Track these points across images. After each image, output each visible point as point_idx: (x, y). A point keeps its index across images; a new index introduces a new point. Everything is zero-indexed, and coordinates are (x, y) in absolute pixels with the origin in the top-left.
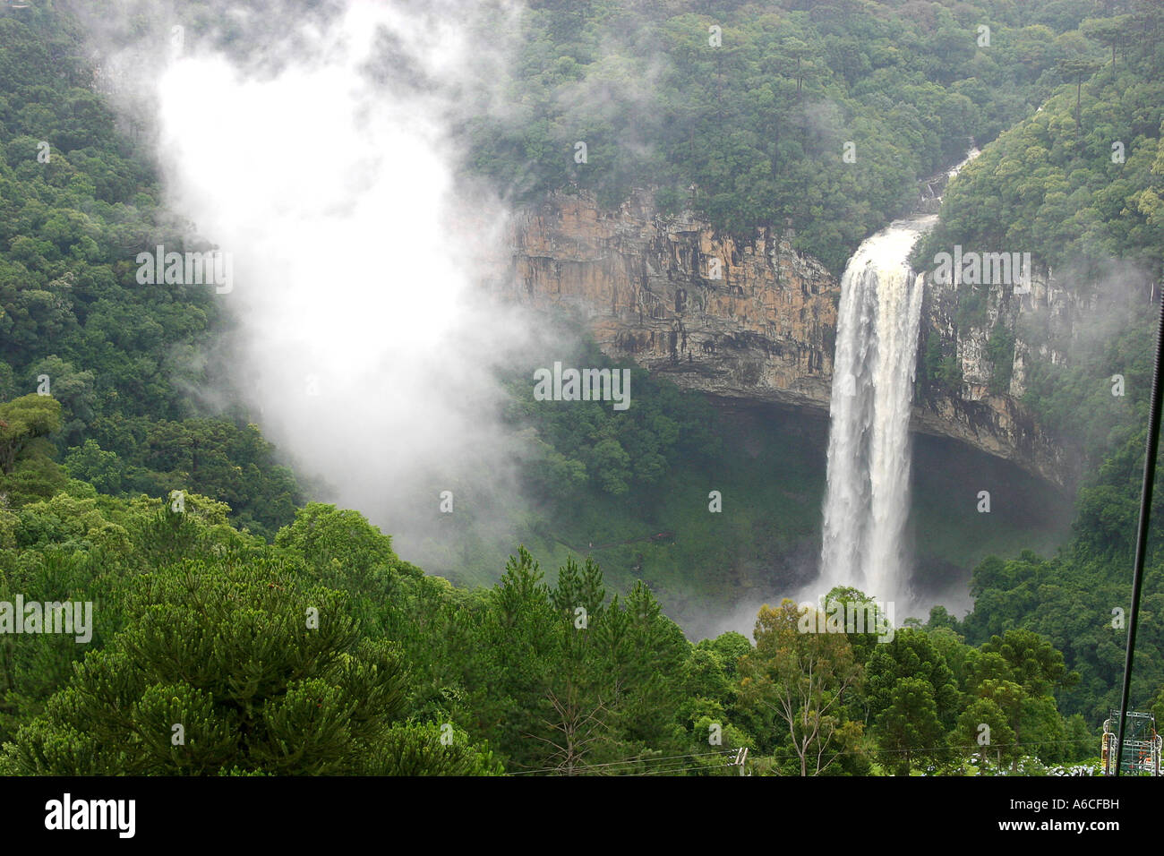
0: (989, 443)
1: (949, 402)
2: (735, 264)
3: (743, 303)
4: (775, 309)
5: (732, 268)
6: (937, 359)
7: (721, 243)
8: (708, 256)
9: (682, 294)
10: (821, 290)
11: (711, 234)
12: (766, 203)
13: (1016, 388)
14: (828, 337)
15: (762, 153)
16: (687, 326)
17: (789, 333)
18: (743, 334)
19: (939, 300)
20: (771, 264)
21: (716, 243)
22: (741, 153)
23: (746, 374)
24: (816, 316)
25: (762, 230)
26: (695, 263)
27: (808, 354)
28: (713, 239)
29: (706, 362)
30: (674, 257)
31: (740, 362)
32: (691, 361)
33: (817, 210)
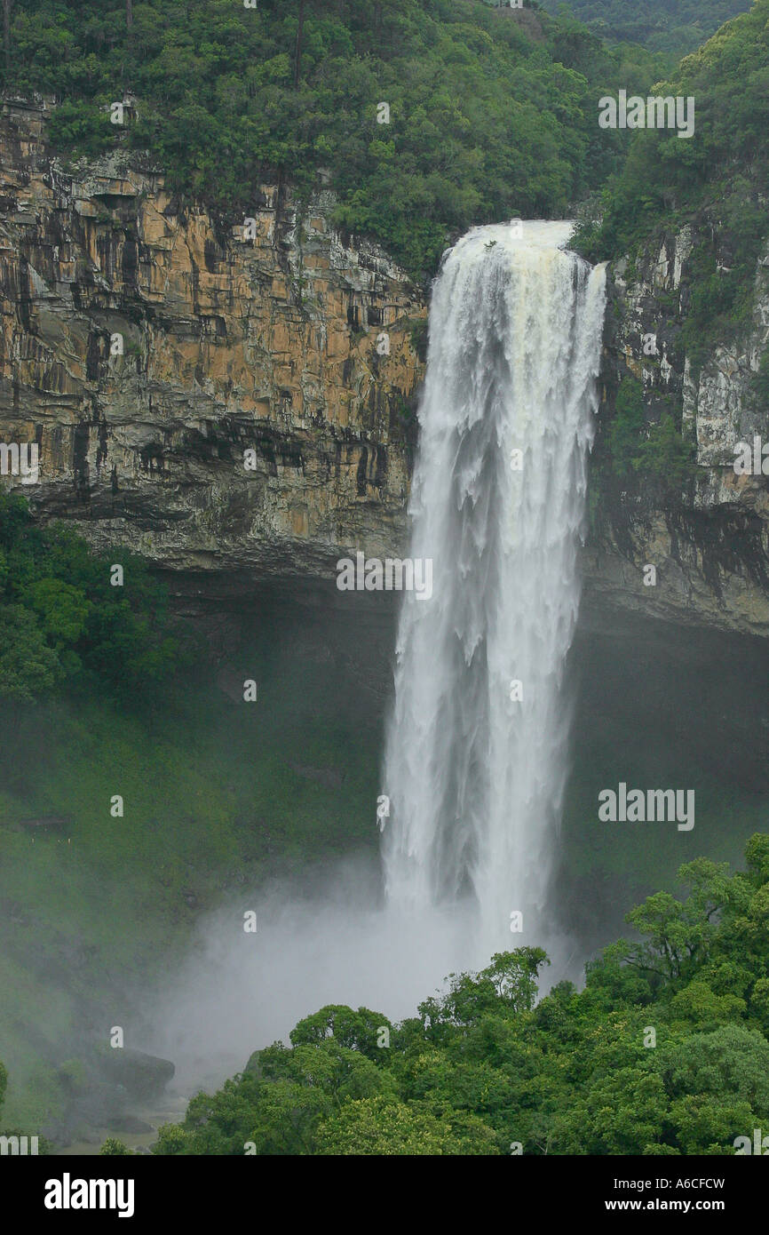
0: (747, 609)
1: (660, 525)
2: (212, 269)
3: (226, 355)
4: (292, 363)
5: (205, 276)
7: (184, 223)
8: (157, 250)
9: (101, 343)
10: (388, 317)
11: (163, 203)
12: (279, 133)
16: (109, 411)
17: (320, 412)
18: (223, 423)
19: (640, 310)
20: (285, 265)
21: (173, 222)
23: (224, 517)
24: (375, 372)
25: (269, 191)
26: (129, 266)
27: (357, 455)
28: (167, 213)
29: (146, 492)
30: (86, 254)
31: (215, 492)
32: (115, 491)
33: (382, 150)
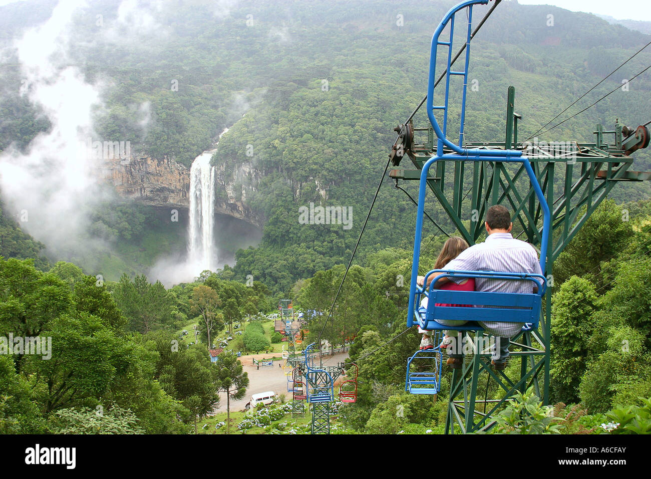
0: (237, 215)
1: (224, 204)
3: (161, 178)
4: (171, 180)
5: (157, 168)
6: (220, 191)
8: (150, 165)
9: (143, 177)
10: (184, 173)
11: (150, 158)
13: (244, 199)
14: (188, 187)
15: (164, 134)
16: (145, 186)
17: (176, 186)
18: (162, 187)
19: (219, 174)
20: (169, 167)
21: (152, 161)
22: (158, 134)
23: (163, 199)
24: (183, 181)
25: (166, 156)
26: (146, 167)
27: (182, 192)
29: (152, 197)
30: (140, 166)
31: (162, 196)
32: (147, 197)
33: (181, 150)
